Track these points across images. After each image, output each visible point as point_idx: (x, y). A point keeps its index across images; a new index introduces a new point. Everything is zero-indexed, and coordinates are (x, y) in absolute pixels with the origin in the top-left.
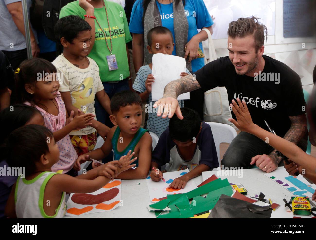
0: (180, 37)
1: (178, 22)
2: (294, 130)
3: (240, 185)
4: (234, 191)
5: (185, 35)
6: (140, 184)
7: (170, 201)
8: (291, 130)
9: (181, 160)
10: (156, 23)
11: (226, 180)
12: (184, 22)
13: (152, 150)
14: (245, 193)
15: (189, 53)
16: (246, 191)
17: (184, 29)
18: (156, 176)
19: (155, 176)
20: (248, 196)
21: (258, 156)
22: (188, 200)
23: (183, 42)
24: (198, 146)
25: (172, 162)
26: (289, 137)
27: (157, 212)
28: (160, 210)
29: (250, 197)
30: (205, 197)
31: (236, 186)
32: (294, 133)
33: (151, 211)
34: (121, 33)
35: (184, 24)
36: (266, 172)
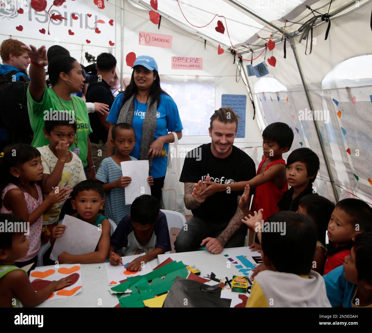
0: (146, 134)
1: (148, 121)
2: (239, 214)
3: (194, 267)
4: (189, 272)
5: (152, 133)
6: (100, 267)
7: (130, 284)
8: (237, 214)
9: (138, 244)
10: (129, 117)
11: (181, 262)
12: (153, 122)
13: (110, 235)
14: (199, 274)
15: (152, 151)
16: (199, 272)
17: (151, 128)
18: (116, 261)
19: (114, 261)
20: (201, 276)
21: (208, 239)
22: (147, 281)
23: (148, 139)
24: (154, 231)
25: (129, 246)
26: (234, 221)
27: (119, 295)
28: (122, 292)
29: (203, 277)
30: (163, 278)
31: (190, 268)
32: (238, 217)
33: (113, 294)
34: (86, 127)
35: (153, 124)
36: (214, 254)
